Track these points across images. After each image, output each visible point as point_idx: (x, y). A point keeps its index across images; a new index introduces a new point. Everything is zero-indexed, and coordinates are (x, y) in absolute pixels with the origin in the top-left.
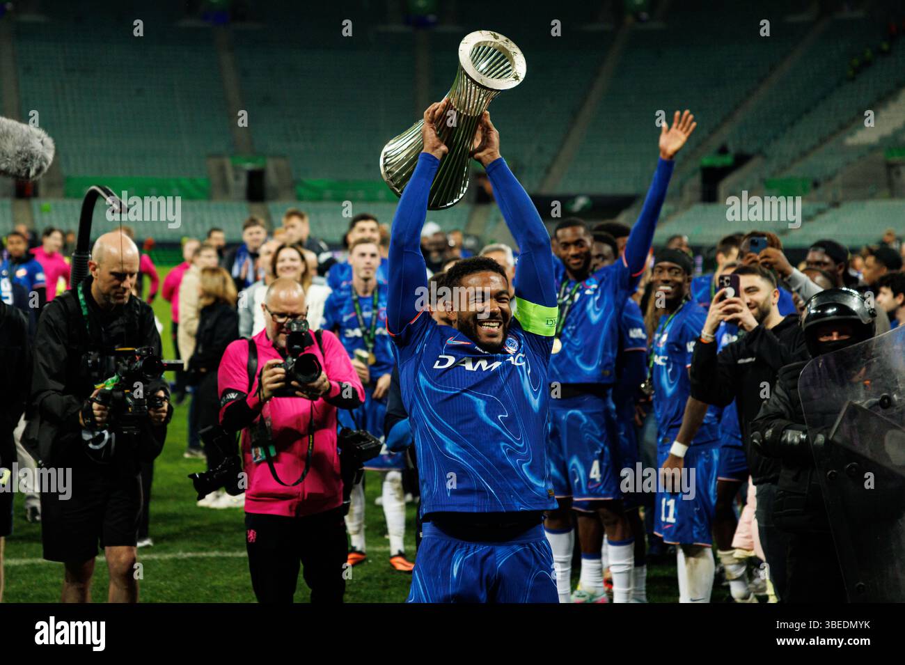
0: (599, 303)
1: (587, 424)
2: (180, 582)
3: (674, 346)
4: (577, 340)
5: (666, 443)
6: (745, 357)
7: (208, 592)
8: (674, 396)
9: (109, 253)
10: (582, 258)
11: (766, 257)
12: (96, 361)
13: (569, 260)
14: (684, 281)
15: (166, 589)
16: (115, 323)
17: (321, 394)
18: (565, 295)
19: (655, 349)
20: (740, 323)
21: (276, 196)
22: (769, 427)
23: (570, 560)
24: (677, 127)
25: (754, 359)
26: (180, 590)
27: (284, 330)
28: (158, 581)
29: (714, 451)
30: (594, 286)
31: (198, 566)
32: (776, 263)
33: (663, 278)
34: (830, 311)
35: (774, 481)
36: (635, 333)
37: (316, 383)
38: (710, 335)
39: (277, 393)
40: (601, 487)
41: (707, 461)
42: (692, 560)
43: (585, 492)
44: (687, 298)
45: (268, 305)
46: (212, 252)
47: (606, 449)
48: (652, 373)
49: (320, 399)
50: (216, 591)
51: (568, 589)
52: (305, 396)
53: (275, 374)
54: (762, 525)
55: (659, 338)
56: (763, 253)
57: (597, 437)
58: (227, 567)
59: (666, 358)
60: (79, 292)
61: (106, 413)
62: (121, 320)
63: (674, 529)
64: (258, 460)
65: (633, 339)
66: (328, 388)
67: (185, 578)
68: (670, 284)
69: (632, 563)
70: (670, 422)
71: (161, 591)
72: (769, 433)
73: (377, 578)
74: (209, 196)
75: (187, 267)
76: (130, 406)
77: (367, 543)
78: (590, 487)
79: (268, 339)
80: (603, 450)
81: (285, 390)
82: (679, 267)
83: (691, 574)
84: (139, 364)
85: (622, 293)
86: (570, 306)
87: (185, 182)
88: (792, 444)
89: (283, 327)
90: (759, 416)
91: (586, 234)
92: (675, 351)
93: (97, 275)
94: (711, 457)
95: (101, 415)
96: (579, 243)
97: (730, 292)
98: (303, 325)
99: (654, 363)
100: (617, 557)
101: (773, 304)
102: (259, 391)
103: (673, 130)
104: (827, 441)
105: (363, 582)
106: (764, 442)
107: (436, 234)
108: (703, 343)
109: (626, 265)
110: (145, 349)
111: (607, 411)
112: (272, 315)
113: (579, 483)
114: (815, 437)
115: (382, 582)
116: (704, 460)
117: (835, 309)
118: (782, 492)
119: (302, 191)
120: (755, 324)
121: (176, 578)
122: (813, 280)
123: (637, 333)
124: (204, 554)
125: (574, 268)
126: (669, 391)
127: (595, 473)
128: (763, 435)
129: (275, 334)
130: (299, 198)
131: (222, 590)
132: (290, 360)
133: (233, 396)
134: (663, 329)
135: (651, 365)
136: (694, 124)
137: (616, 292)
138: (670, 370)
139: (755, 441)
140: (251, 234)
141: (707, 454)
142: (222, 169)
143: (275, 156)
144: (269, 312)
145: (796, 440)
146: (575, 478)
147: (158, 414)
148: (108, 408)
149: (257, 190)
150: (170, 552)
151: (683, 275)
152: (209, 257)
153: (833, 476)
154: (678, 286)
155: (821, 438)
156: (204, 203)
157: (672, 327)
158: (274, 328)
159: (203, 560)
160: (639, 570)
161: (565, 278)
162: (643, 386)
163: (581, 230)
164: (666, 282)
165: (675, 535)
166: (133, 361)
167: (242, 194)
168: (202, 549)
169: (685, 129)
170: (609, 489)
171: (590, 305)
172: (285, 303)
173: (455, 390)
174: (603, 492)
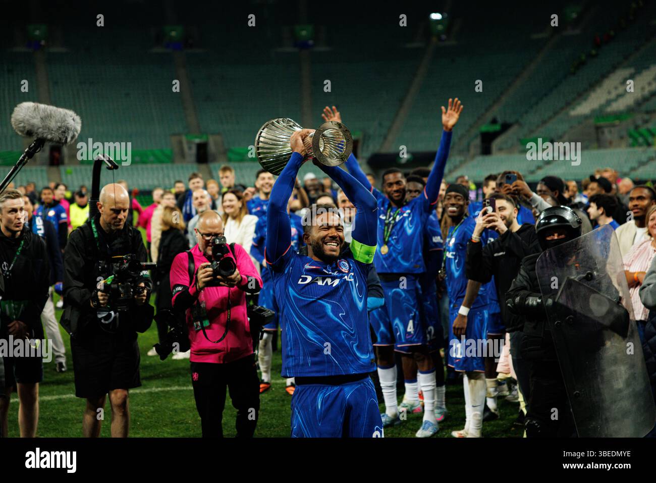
0: (411, 222)
1: (405, 297)
2: (153, 407)
3: (459, 245)
4: (399, 245)
5: (455, 308)
6: (499, 252)
7: (171, 413)
8: (459, 277)
9: (109, 197)
10: (400, 192)
11: (516, 186)
12: (104, 267)
13: (392, 194)
14: (464, 204)
15: (145, 411)
16: (116, 241)
17: (236, 283)
18: (390, 217)
19: (447, 248)
20: (496, 229)
21: (214, 160)
22: (517, 296)
23: (395, 384)
24: (451, 109)
25: (504, 253)
26: (154, 412)
27: (210, 244)
28: (139, 406)
29: (485, 311)
30: (409, 211)
31: (165, 396)
32: (522, 190)
33: (451, 202)
34: (553, 221)
35: (521, 329)
36: (436, 239)
37: (233, 276)
38: (478, 237)
39: (208, 284)
40: (414, 337)
41: (481, 318)
42: (473, 381)
43: (403, 341)
44: (466, 215)
45: (199, 229)
46: (171, 196)
47: (417, 313)
48: (445, 264)
49: (235, 287)
50: (176, 412)
51: (396, 402)
52: (226, 285)
53: (207, 272)
54: (515, 358)
55: (449, 241)
56: (514, 184)
57: (411, 305)
58: (184, 396)
59: (454, 253)
60: (92, 223)
61: (107, 298)
62: (119, 240)
63: (461, 363)
64: (198, 328)
65: (435, 243)
66: (240, 279)
67: (157, 404)
68: (456, 206)
69: (435, 384)
70: (457, 294)
71: (141, 413)
72: (517, 299)
73: (278, 400)
74: (172, 161)
75: (155, 206)
76: (122, 293)
77: (272, 378)
78: (407, 337)
79: (200, 251)
80: (415, 313)
81: (212, 282)
82: (461, 195)
83: (472, 390)
84: (126, 265)
85: (425, 215)
86: (393, 224)
87: (157, 152)
88: (532, 305)
89: (210, 243)
90: (511, 289)
91: (402, 178)
92: (460, 249)
93: (102, 211)
94: (483, 315)
95: (103, 300)
96: (398, 183)
97: (490, 209)
98: (223, 240)
99: (447, 257)
100: (425, 381)
101: (514, 218)
102: (196, 284)
103: (449, 111)
104: (554, 303)
105: (269, 402)
106: (515, 305)
107: (312, 180)
108: (473, 242)
109: (427, 197)
110: (129, 256)
111: (416, 288)
112: (202, 235)
113: (400, 335)
114: (546, 301)
115: (281, 402)
116: (479, 318)
117: (556, 220)
118: (526, 336)
119: (230, 155)
120: (505, 229)
121: (151, 404)
122: (545, 200)
123: (437, 239)
124: (169, 389)
125: (396, 198)
126: (456, 274)
127: (410, 328)
128: (514, 301)
129: (204, 247)
130: (229, 160)
131: (180, 411)
132: (215, 263)
133: (180, 289)
134: (452, 235)
135: (444, 258)
136: (462, 106)
137: (421, 214)
138: (456, 261)
139: (509, 305)
140: (194, 183)
141: (481, 313)
142: (180, 143)
143: (213, 134)
144: (200, 233)
145: (535, 303)
146: (397, 332)
147: (141, 298)
148: (108, 295)
149: (203, 156)
150: (148, 388)
151: (464, 200)
152: (169, 199)
153: (558, 324)
154: (461, 208)
155: (550, 301)
156: (170, 165)
157: (458, 234)
158: (204, 244)
159: (168, 392)
160: (440, 389)
161: (390, 206)
162: (440, 272)
163: (399, 175)
164: (453, 205)
165: (462, 366)
166: (122, 264)
167: (193, 158)
168: (167, 385)
169: (456, 110)
170: (419, 338)
171: (406, 223)
172: (210, 227)
173: (312, 298)
174: (416, 340)
